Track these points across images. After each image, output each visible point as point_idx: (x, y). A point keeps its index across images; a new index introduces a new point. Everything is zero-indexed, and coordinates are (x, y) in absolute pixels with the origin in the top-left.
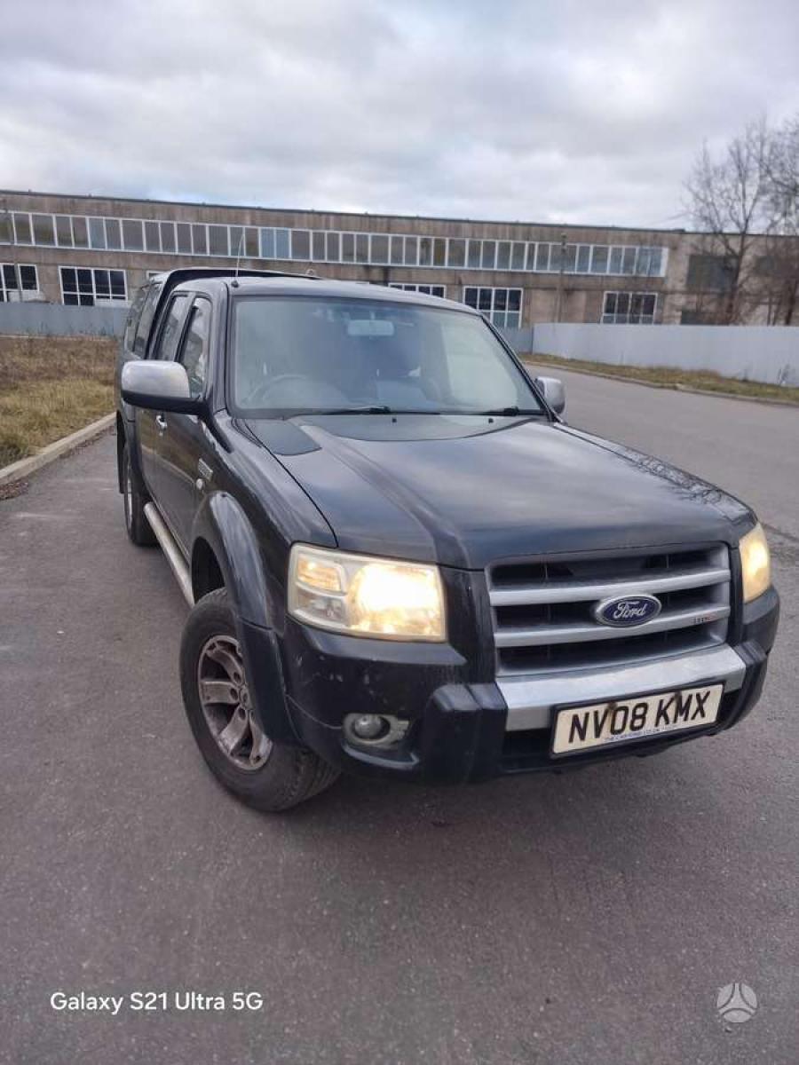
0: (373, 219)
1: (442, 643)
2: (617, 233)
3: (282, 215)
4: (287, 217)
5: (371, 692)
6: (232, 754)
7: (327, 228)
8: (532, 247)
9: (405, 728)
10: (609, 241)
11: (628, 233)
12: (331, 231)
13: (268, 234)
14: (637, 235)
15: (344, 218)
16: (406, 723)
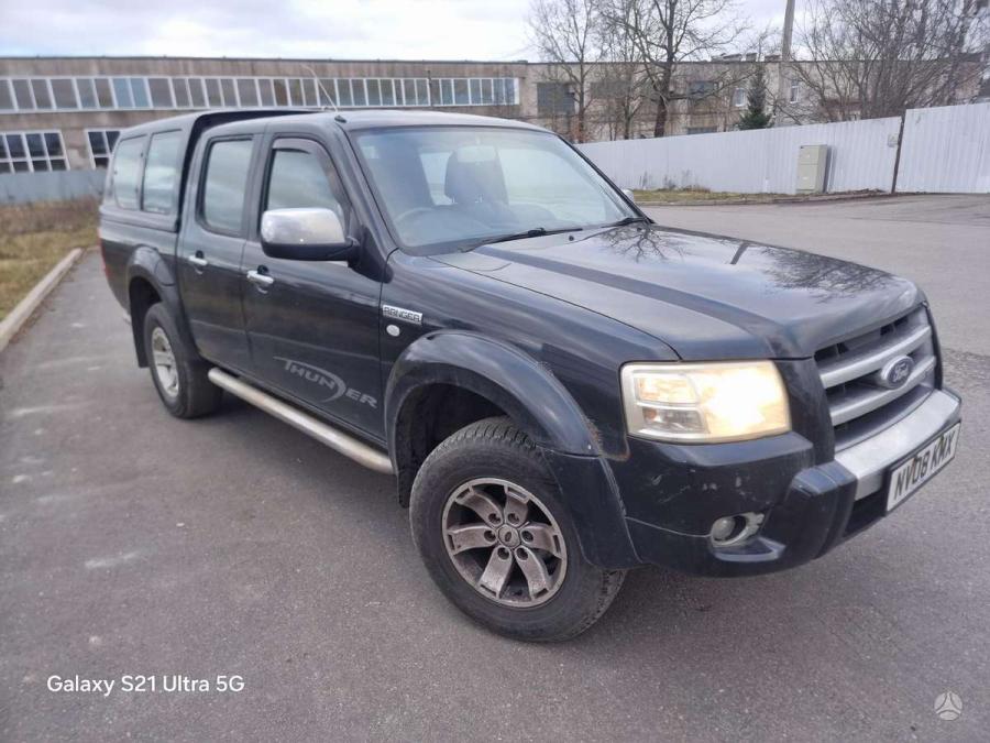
0: (235, 63)
1: (786, 433)
2: (473, 66)
3: (134, 62)
4: (140, 64)
5: (743, 493)
6: (500, 597)
7: (187, 73)
8: (398, 83)
9: (760, 521)
10: (467, 74)
11: (481, 67)
12: (192, 77)
13: (120, 84)
14: (490, 68)
15: (203, 62)
16: (762, 516)
